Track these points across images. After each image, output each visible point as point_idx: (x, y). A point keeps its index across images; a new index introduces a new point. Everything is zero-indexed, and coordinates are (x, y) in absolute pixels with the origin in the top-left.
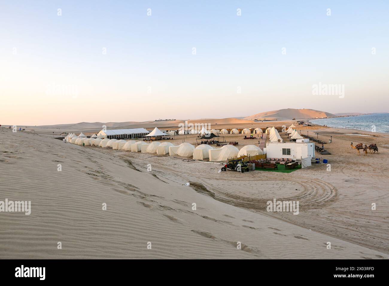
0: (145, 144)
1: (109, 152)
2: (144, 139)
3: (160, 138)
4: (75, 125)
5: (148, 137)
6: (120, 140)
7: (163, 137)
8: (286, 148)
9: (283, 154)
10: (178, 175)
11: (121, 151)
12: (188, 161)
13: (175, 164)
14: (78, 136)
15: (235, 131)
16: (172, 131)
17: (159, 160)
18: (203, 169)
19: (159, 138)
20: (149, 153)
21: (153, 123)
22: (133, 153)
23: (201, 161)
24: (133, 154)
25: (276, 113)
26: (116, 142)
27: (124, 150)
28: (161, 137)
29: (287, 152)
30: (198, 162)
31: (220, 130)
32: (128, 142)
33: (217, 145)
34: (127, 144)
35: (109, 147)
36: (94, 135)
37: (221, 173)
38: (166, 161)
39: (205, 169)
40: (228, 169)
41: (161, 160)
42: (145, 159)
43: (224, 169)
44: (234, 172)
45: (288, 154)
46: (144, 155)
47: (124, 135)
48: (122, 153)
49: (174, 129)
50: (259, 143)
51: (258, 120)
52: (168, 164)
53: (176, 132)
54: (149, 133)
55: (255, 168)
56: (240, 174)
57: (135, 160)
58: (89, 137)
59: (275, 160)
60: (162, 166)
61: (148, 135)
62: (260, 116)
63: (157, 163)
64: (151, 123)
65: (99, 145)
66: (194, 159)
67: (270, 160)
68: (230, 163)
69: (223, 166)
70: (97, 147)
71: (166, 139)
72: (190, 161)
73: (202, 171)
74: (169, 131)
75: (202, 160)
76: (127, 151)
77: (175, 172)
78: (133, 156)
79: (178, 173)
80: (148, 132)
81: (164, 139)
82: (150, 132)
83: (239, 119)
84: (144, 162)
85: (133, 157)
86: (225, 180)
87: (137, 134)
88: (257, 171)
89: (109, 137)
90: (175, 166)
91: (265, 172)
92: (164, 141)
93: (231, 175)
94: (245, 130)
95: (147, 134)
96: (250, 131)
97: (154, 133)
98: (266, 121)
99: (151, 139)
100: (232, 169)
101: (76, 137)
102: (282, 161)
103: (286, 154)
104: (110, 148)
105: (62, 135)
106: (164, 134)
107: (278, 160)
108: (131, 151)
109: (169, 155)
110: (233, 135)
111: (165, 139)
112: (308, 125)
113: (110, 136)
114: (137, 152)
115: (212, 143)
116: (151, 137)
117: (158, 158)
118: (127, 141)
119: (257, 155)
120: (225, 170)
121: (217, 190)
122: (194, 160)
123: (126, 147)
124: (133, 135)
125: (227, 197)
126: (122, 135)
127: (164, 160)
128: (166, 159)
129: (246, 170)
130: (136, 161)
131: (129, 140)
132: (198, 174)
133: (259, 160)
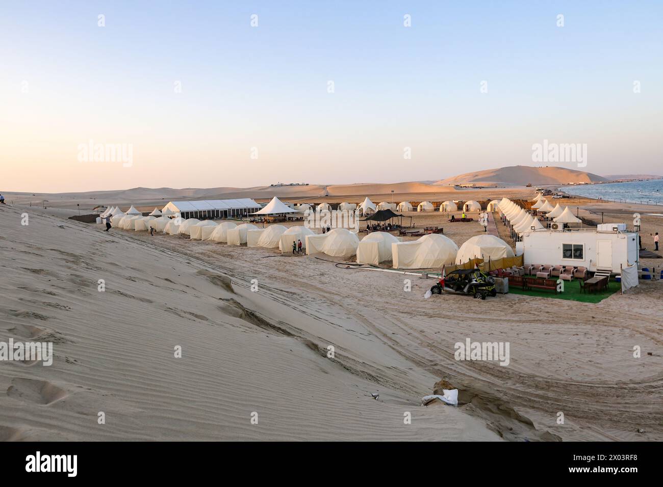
0: (255, 230)
1: (182, 245)
2: (252, 219)
3: (283, 218)
4: (124, 192)
5: (259, 215)
6: (206, 222)
7: (288, 216)
8: (573, 243)
9: (565, 256)
10: (333, 303)
11: (206, 242)
12: (347, 266)
13: (322, 274)
14: (126, 213)
15: (426, 205)
16: (303, 205)
17: (285, 263)
18: (386, 288)
19: (281, 219)
20: (262, 248)
21: (266, 190)
22: (230, 246)
23: (375, 266)
24: (230, 249)
25: (494, 174)
26: (197, 225)
27: (213, 242)
28: (285, 216)
29: (574, 251)
30: (370, 270)
31: (398, 204)
32: (221, 224)
33: (400, 234)
34: (219, 230)
35: (184, 234)
36: (155, 212)
37: (431, 300)
38: (302, 267)
39: (391, 289)
40: (446, 291)
41: (289, 263)
42: (257, 260)
43: (437, 290)
44: (462, 297)
45: (576, 257)
46: (254, 251)
47: (213, 211)
48: (210, 247)
49: (308, 202)
50: (486, 231)
51: (462, 186)
52: (307, 273)
53: (312, 206)
54: (260, 209)
55: (509, 287)
56: (480, 302)
57: (235, 263)
58: (145, 215)
59: (544, 269)
60: (293, 278)
61: (259, 212)
62: (465, 179)
63: (283, 271)
64: (263, 191)
65: (165, 231)
66: (358, 262)
67: (533, 269)
68: (451, 275)
69: (434, 283)
70: (160, 235)
71: (294, 219)
72: (351, 267)
73: (387, 293)
74: (299, 205)
75: (377, 264)
76: (219, 243)
77: (326, 295)
78: (233, 253)
79: (332, 296)
80: (259, 206)
81: (290, 219)
82: (264, 206)
83: (428, 184)
84: (255, 269)
85: (232, 257)
86: (449, 317)
87: (237, 210)
88: (515, 297)
89: (185, 215)
90: (323, 279)
91: (534, 298)
92: (291, 223)
93: (458, 305)
94: (446, 205)
95: (257, 210)
96: (456, 207)
97: (272, 207)
98: (476, 188)
99: (266, 220)
100: (456, 291)
101: (121, 214)
102: (561, 273)
103: (572, 258)
104: (185, 236)
105: (96, 210)
106: (291, 210)
107: (554, 269)
108: (226, 243)
109: (305, 254)
110: (423, 214)
111: (292, 221)
112: (564, 197)
113: (187, 213)
114: (239, 245)
115: (389, 228)
116: (264, 215)
117: (282, 259)
118: (219, 224)
119: (503, 258)
120: (440, 293)
121: (440, 346)
122: (360, 265)
123: (218, 236)
124: (230, 212)
125: (475, 372)
126: (209, 212)
127: (296, 265)
128: (300, 262)
129: (490, 293)
130: (237, 266)
131: (222, 221)
132: (379, 299)
133: (509, 269)
